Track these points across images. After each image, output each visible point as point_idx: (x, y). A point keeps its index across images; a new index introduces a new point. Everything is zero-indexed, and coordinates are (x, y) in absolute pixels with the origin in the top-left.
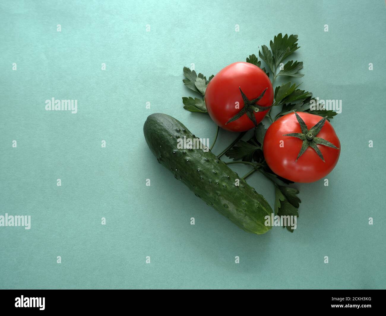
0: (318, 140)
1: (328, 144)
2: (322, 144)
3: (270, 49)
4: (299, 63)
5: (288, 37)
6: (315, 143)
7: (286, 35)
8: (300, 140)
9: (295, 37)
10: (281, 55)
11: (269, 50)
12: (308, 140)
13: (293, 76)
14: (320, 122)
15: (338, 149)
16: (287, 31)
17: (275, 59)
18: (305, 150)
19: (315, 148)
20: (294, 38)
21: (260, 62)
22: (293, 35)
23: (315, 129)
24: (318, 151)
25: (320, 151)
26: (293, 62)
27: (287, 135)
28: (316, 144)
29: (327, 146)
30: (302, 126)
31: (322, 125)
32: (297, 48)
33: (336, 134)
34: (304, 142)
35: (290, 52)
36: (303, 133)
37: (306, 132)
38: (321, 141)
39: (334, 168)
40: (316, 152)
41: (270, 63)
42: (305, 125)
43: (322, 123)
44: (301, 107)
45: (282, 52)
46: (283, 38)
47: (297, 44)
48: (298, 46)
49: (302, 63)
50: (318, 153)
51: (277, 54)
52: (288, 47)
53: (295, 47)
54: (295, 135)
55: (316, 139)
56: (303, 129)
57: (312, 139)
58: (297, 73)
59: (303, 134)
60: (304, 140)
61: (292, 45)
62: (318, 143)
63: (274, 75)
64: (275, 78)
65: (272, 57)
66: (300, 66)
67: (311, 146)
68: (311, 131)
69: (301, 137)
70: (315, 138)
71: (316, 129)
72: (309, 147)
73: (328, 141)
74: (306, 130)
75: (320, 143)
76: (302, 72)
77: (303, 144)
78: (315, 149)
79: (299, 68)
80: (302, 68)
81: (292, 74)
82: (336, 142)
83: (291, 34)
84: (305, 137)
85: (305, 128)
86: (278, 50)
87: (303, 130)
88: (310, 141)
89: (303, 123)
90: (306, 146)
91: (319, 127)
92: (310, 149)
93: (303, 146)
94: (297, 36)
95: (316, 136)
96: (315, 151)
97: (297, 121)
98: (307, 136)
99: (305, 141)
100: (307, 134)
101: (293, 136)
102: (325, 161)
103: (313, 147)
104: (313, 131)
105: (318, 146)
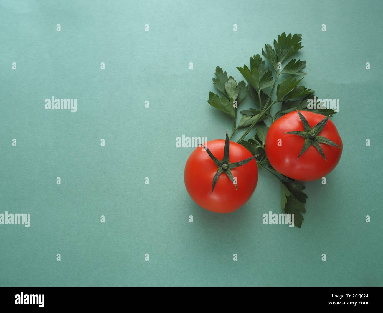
0: (321, 138)
1: (330, 143)
2: (324, 143)
3: (273, 47)
4: (301, 62)
5: (292, 37)
6: (317, 141)
7: (290, 35)
8: (303, 138)
9: (299, 36)
10: (285, 53)
11: (272, 49)
12: (310, 138)
13: (296, 74)
14: (322, 121)
15: (340, 148)
16: (290, 31)
17: (278, 57)
18: (307, 148)
19: (316, 146)
20: (297, 38)
21: (264, 61)
22: (297, 34)
23: (317, 128)
24: (319, 150)
25: (322, 150)
26: (296, 61)
27: (290, 133)
28: (318, 143)
29: (329, 144)
30: (305, 125)
31: (324, 124)
32: (300, 48)
33: (338, 133)
34: (306, 140)
35: (294, 51)
36: (305, 131)
37: (308, 130)
38: (323, 140)
39: (336, 167)
40: (318, 151)
41: (273, 61)
42: (308, 123)
43: (325, 122)
44: (300, 104)
45: (286, 51)
46: (286, 37)
47: (301, 43)
48: (302, 45)
49: (305, 62)
50: (320, 151)
51: (280, 53)
52: (291, 46)
53: (298, 46)
54: (297, 133)
55: (319, 138)
56: (305, 127)
57: (314, 137)
58: (299, 72)
59: (305, 133)
60: (306, 138)
61: (296, 45)
62: (320, 141)
63: (277, 73)
64: (278, 76)
65: (275, 55)
66: (303, 65)
67: (313, 144)
68: (314, 129)
69: (303, 135)
70: (317, 137)
71: (319, 127)
72: (311, 145)
73: (330, 140)
74: (309, 128)
75: (322, 142)
76: (305, 70)
77: (305, 142)
78: (317, 148)
79: (302, 67)
80: (305, 67)
81: (294, 72)
82: (338, 141)
83: (295, 34)
84: (307, 135)
85: (308, 126)
86: (282, 49)
87: (305, 129)
88: (313, 139)
89: (306, 122)
90: (308, 144)
91: (321, 126)
92: (312, 148)
93: (304, 144)
94: (300, 35)
95: (318, 134)
96: (317, 149)
97: (300, 120)
98: (310, 134)
99: (308, 139)
100: (309, 133)
101: (296, 134)
102: (326, 159)
103: (315, 145)
104: (316, 129)
105: (320, 145)
